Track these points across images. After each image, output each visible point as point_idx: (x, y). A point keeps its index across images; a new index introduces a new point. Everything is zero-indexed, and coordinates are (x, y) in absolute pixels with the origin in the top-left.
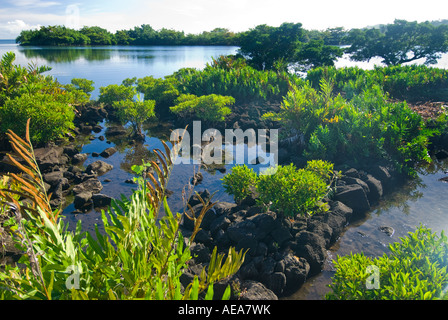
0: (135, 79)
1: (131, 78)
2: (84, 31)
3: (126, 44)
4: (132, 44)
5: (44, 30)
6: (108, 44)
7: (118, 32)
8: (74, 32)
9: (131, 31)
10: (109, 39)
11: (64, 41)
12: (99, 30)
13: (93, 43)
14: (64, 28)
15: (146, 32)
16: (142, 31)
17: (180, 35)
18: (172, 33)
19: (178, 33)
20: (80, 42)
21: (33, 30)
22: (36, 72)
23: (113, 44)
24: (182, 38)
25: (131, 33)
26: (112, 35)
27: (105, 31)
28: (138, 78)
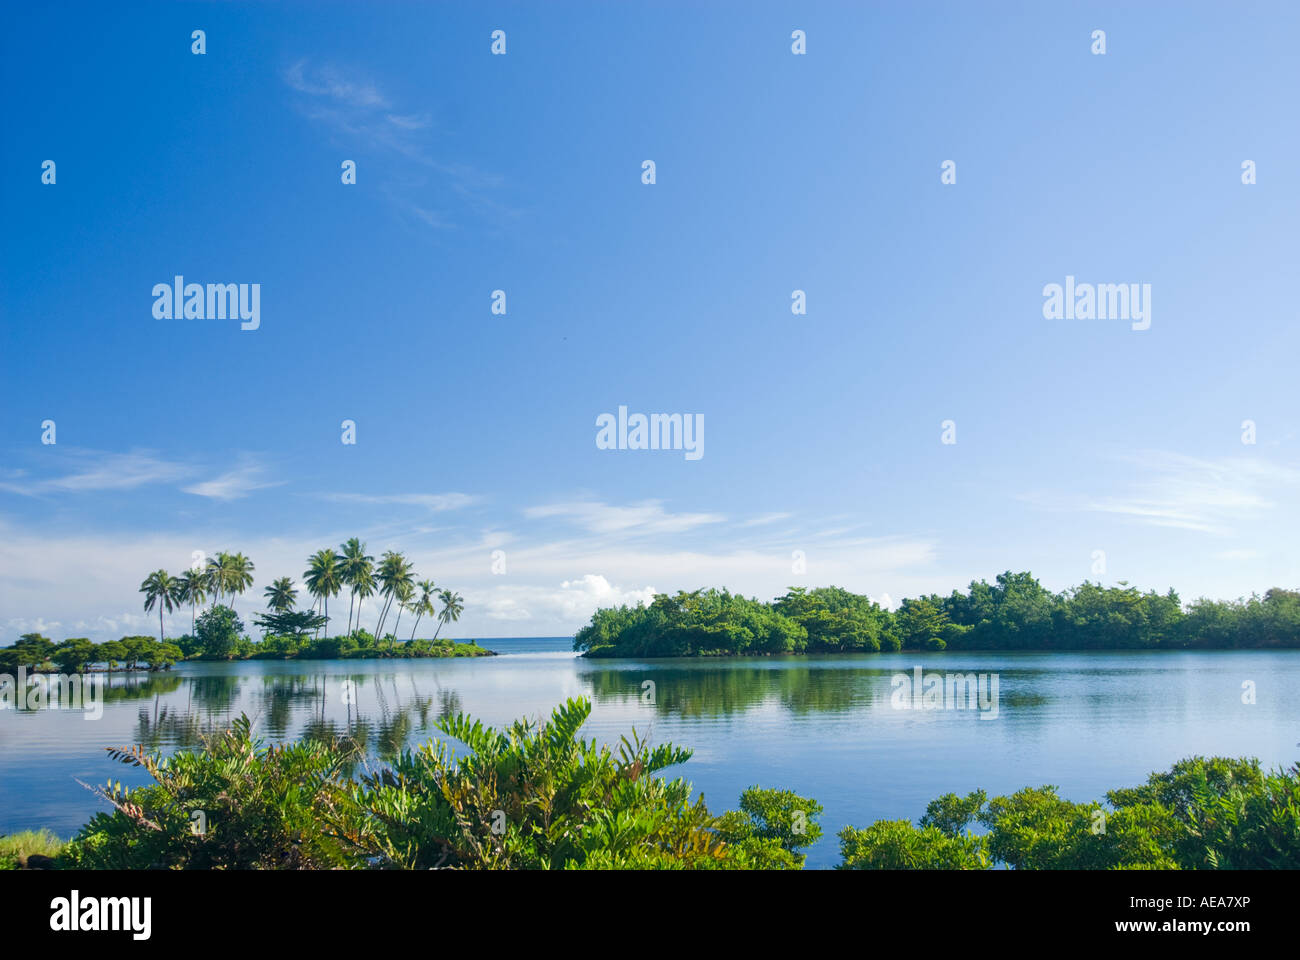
0: (977, 798)
1: (963, 796)
2: (790, 606)
3: (933, 648)
4: (957, 646)
5: (665, 605)
6: (868, 649)
7: (907, 605)
8: (756, 608)
9: (955, 600)
10: (873, 630)
11: (721, 641)
12: (840, 600)
13: (816, 648)
14: (725, 598)
15: (1015, 601)
16: (996, 596)
17: (1160, 607)
18: (1122, 602)
19: (1152, 601)
20: (771, 644)
21: (632, 606)
22: (643, 769)
23: (887, 648)
24: (1168, 619)
25: (956, 607)
26: (882, 617)
27: (861, 601)
28: (990, 797)
